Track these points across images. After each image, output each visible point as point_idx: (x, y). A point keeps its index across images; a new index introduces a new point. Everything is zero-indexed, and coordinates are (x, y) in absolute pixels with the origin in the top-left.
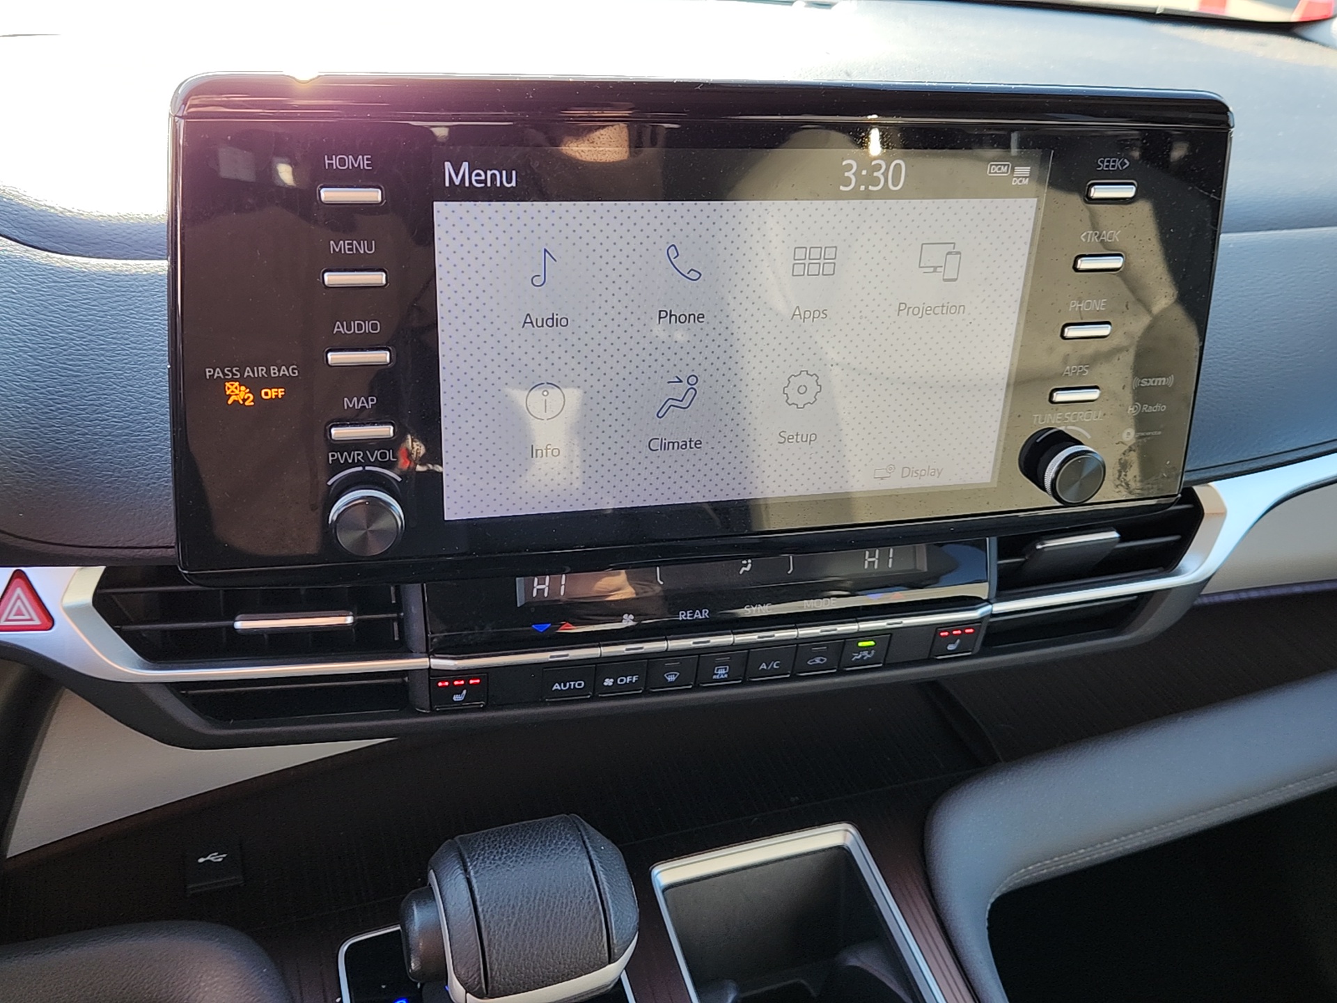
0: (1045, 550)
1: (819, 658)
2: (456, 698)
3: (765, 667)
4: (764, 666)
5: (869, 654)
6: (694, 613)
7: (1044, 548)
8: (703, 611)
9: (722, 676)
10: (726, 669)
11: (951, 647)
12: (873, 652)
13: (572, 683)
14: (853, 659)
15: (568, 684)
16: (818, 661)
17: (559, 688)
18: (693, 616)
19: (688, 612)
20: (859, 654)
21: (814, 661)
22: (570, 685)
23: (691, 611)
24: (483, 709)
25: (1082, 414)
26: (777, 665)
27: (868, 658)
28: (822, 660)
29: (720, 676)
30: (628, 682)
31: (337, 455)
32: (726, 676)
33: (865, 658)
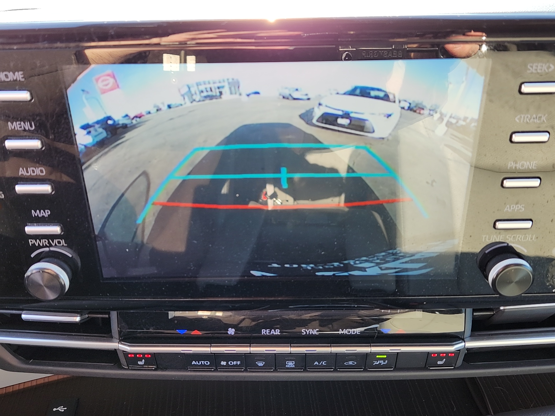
0: (506, 310)
1: (352, 362)
2: (139, 363)
3: (318, 364)
4: (316, 363)
5: (384, 362)
6: (270, 331)
7: (505, 309)
8: (276, 330)
9: (291, 366)
10: (293, 363)
11: (439, 363)
12: (386, 361)
13: (203, 362)
14: (374, 364)
15: (200, 362)
16: (351, 363)
17: (195, 363)
18: (270, 333)
19: (267, 330)
20: (378, 362)
21: (349, 363)
22: (202, 363)
23: (269, 330)
24: (156, 370)
25: (520, 236)
26: (325, 363)
27: (384, 364)
28: (353, 363)
29: (290, 366)
30: (235, 364)
31: (34, 241)
32: (294, 366)
33: (382, 364)
